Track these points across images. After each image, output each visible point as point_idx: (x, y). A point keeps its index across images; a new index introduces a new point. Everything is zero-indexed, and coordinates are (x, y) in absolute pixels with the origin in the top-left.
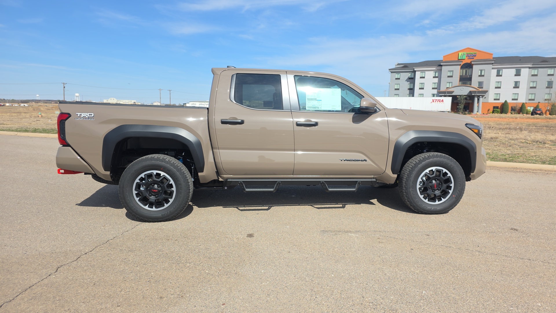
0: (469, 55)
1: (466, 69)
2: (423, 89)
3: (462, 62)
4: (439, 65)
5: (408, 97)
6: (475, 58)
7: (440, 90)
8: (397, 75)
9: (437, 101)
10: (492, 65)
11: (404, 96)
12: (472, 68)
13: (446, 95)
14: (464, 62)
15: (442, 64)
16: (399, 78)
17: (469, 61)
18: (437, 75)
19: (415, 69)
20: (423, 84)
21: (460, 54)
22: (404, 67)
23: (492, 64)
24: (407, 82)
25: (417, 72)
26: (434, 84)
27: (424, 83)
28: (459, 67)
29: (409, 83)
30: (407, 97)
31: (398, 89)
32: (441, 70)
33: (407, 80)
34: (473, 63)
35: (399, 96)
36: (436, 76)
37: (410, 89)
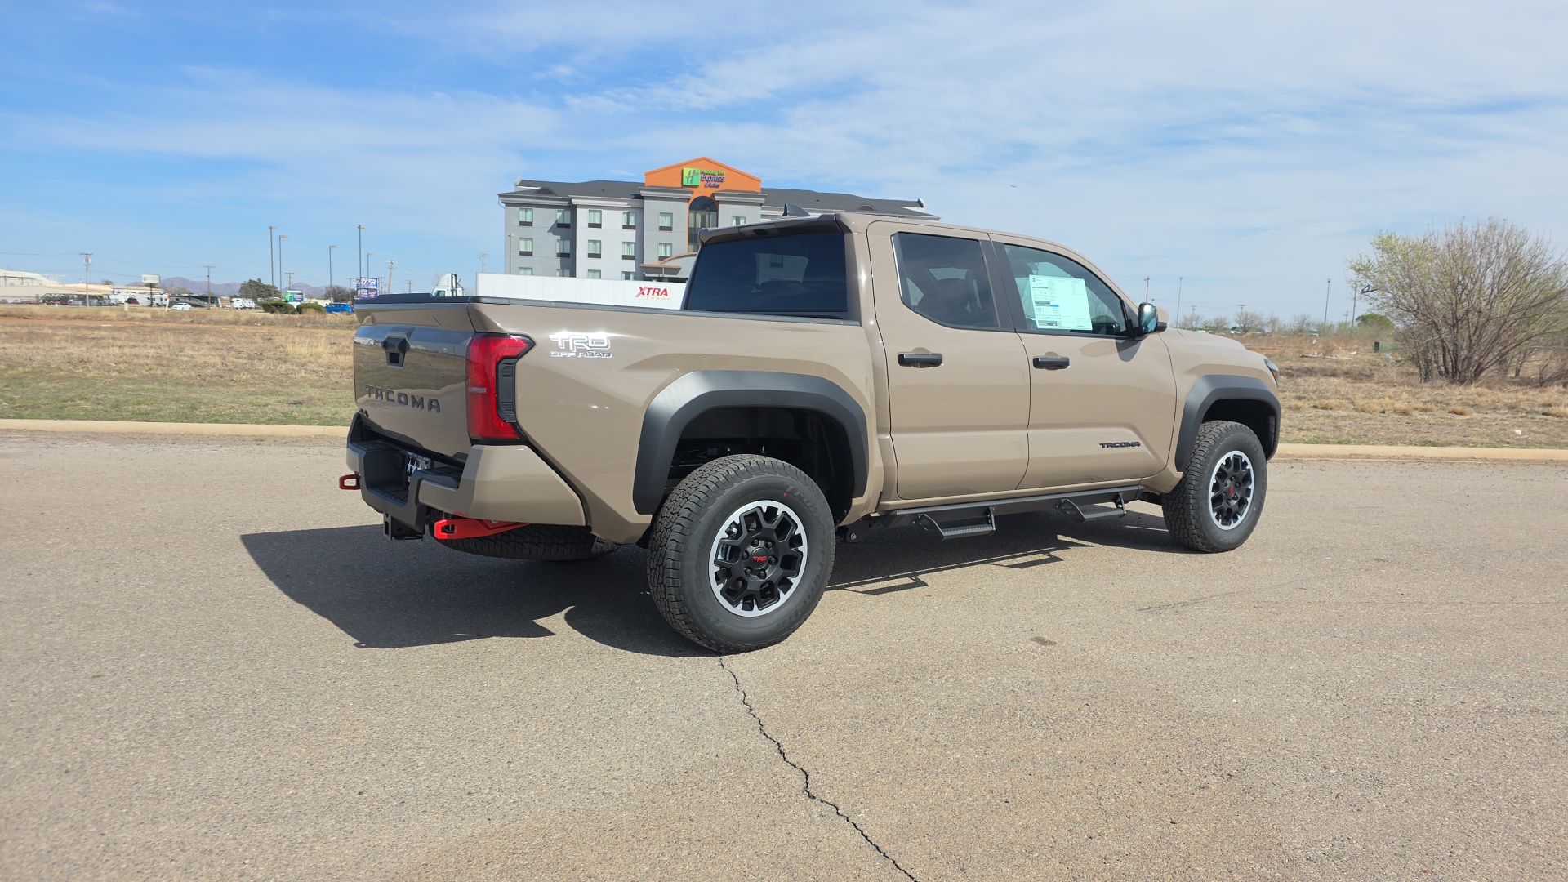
0: (707, 176)
1: (703, 213)
2: (598, 256)
3: (692, 193)
4: (635, 195)
5: (560, 276)
6: (723, 187)
7: (642, 262)
8: (522, 213)
9: (651, 291)
10: (760, 208)
11: (546, 273)
12: (716, 210)
13: (661, 276)
14: (697, 194)
15: (643, 193)
16: (530, 221)
17: (708, 193)
18: (632, 223)
19: (575, 202)
20: (598, 244)
21: (686, 171)
22: (544, 192)
23: (761, 204)
24: (554, 234)
25: (579, 210)
26: (626, 246)
27: (600, 241)
28: (686, 205)
29: (559, 238)
30: (555, 276)
31: (530, 254)
32: (643, 208)
33: (552, 230)
34: (717, 198)
35: (532, 275)
36: (630, 224)
37: (562, 255)
